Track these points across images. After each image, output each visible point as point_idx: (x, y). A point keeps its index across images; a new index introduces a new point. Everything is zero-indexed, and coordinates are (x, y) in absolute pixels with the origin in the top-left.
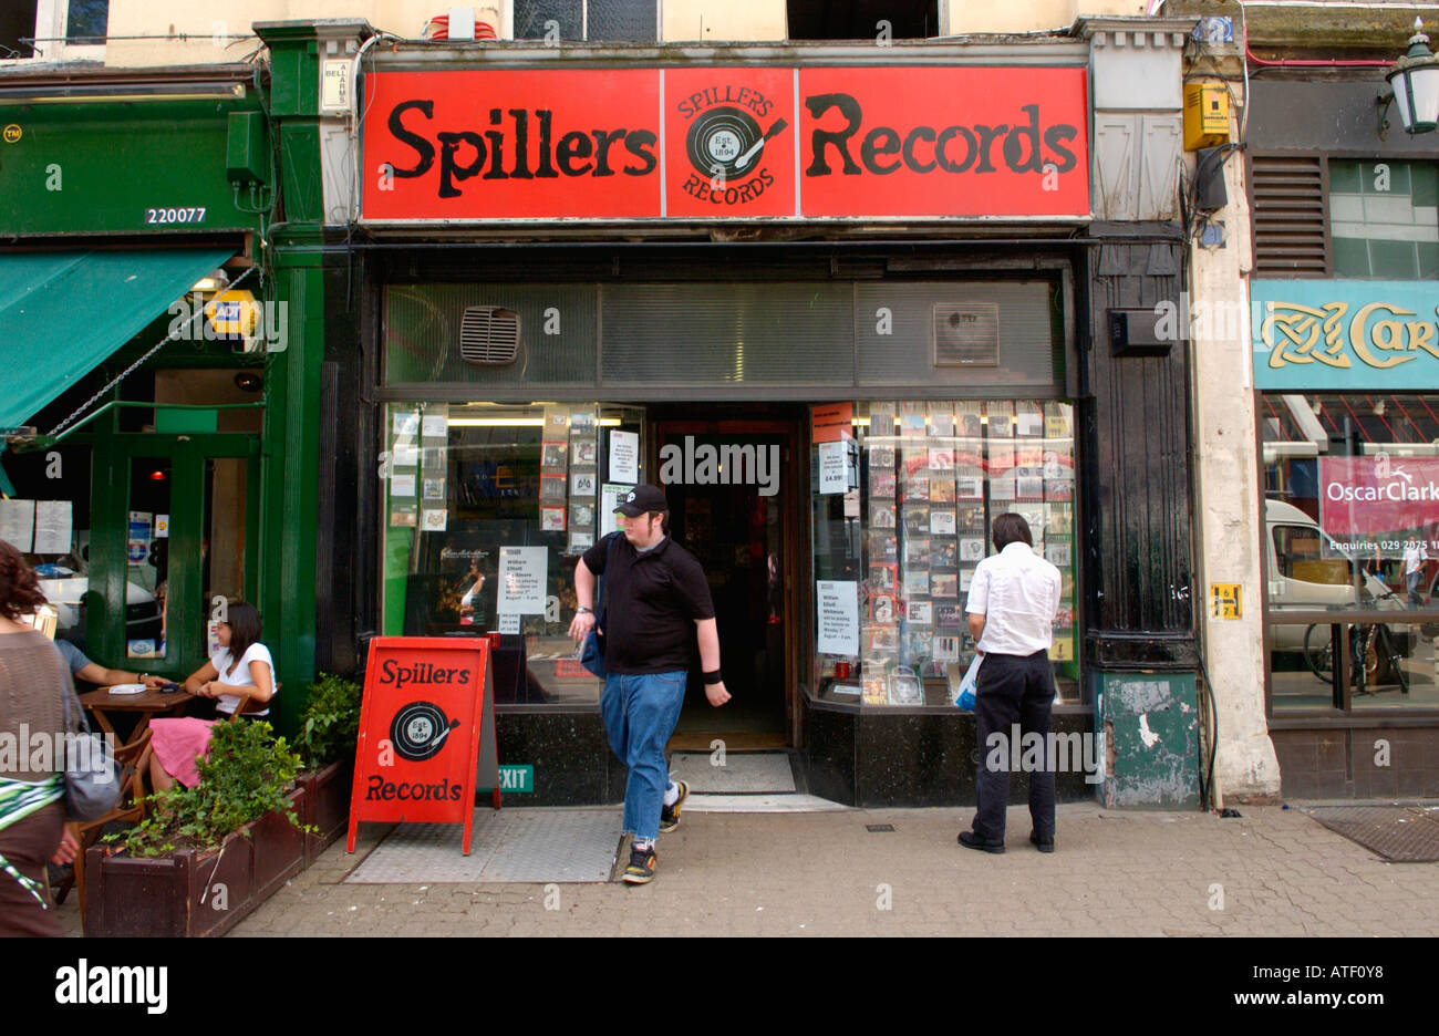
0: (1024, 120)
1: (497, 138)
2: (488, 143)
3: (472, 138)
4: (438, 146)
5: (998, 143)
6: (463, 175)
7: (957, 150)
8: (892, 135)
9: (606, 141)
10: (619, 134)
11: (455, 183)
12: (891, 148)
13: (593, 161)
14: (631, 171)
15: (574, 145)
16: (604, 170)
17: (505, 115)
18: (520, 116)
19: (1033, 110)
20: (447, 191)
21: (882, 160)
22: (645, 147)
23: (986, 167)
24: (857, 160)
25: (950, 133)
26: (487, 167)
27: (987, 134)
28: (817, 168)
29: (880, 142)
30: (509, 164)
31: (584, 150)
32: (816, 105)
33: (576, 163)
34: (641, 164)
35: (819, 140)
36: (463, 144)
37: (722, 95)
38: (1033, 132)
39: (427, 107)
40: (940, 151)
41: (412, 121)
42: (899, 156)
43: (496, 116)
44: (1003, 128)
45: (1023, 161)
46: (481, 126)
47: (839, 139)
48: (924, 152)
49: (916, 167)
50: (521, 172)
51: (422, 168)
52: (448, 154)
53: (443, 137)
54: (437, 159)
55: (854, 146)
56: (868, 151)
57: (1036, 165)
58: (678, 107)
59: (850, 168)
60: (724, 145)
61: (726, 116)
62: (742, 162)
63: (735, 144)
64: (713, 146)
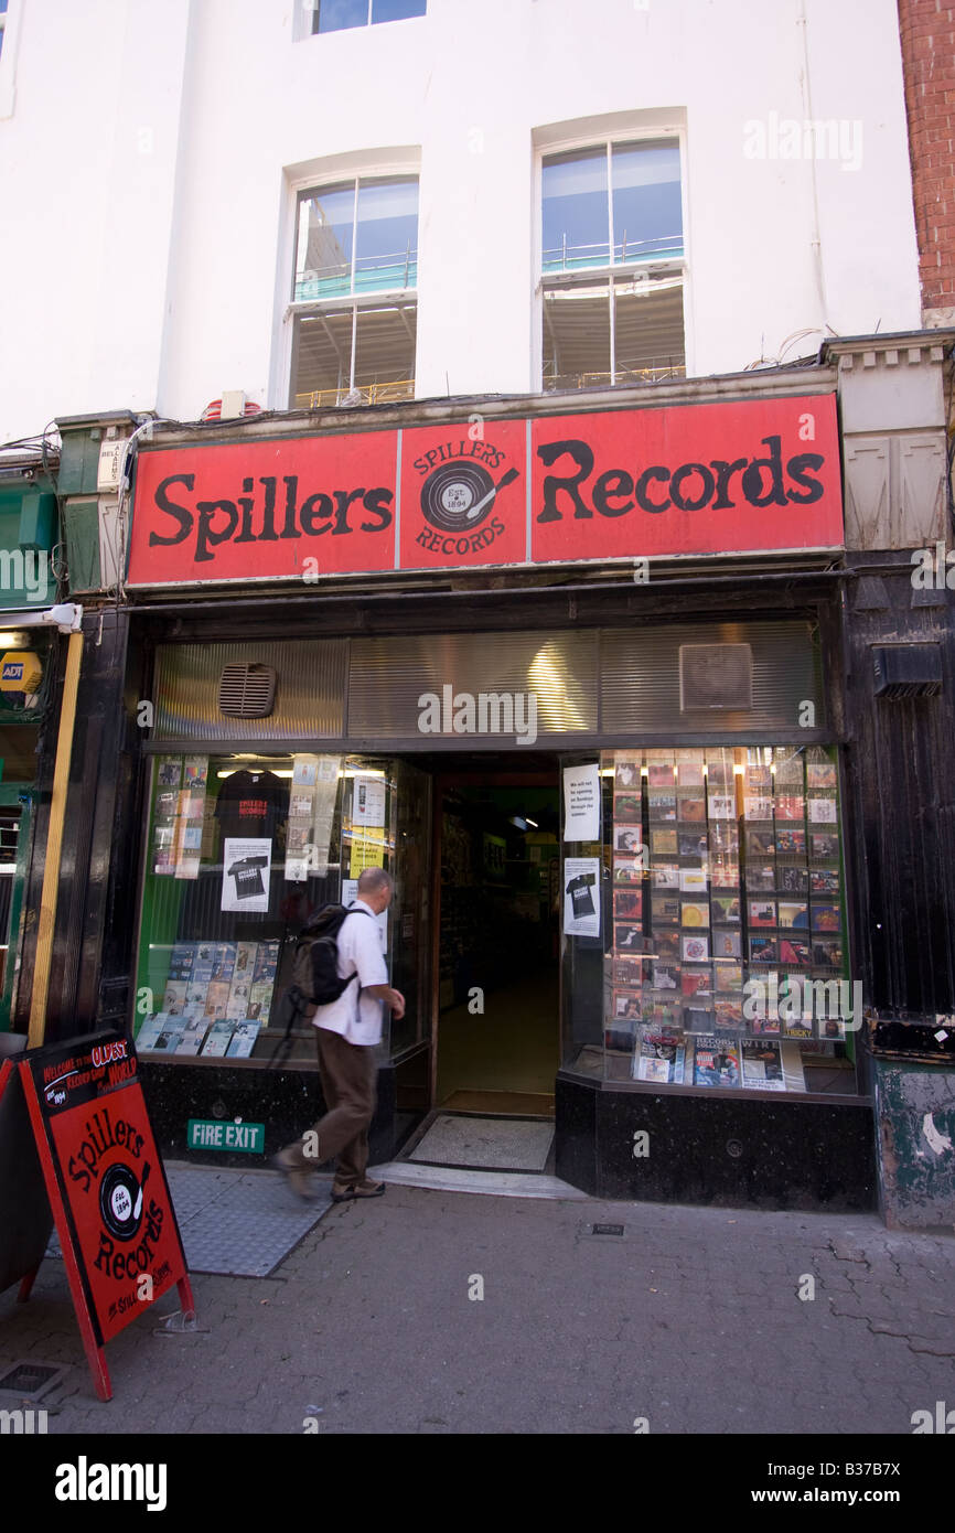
0: (765, 453)
1: (247, 504)
2: (240, 509)
3: (227, 506)
4: (196, 514)
5: (736, 480)
6: (216, 539)
7: (693, 487)
8: (624, 477)
9: (345, 499)
10: (358, 493)
11: (209, 548)
12: (623, 489)
13: (333, 520)
14: (367, 528)
15: (316, 507)
16: (342, 528)
17: (256, 482)
18: (270, 482)
19: (774, 443)
20: (202, 555)
21: (614, 502)
22: (381, 504)
23: (723, 503)
24: (589, 505)
25: (685, 471)
26: (238, 532)
27: (726, 470)
28: (548, 514)
29: (613, 484)
30: (257, 527)
31: (326, 510)
32: (548, 453)
33: (317, 523)
34: (377, 520)
35: (550, 486)
36: (218, 511)
37: (456, 450)
38: (775, 465)
39: (188, 481)
40: (674, 490)
41: (176, 493)
42: (632, 497)
43: (248, 484)
44: (741, 463)
45: (765, 493)
46: (234, 494)
47: (571, 485)
48: (658, 491)
49: (649, 507)
50: (269, 534)
51: (182, 536)
52: (204, 521)
53: (201, 506)
54: (195, 527)
55: (586, 490)
56: (600, 494)
57: (778, 496)
58: (413, 464)
59: (582, 512)
60: (457, 497)
61: (459, 470)
62: (473, 513)
63: (467, 495)
64: (447, 499)
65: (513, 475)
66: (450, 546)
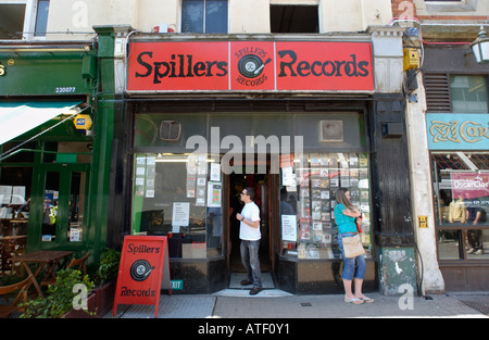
0: (351, 59)
1: (173, 64)
2: (170, 66)
3: (165, 64)
4: (153, 66)
5: (342, 67)
6: (162, 76)
7: (329, 69)
8: (307, 64)
9: (210, 65)
10: (215, 63)
11: (159, 79)
12: (307, 67)
13: (206, 71)
14: (219, 75)
15: (199, 66)
16: (209, 74)
17: (176, 56)
18: (181, 56)
19: (354, 56)
20: (156, 81)
21: (304, 72)
22: (224, 67)
23: (339, 74)
24: (296, 72)
25: (326, 63)
26: (170, 73)
27: (339, 64)
28: (282, 74)
29: (303, 66)
30: (177, 72)
31: (203, 68)
32: (281, 54)
33: (200, 72)
34: (222, 73)
35: (282, 65)
36: (162, 66)
37: (250, 50)
38: (354, 63)
39: (150, 54)
40: (323, 69)
41: (145, 58)
42: (310, 71)
43: (173, 57)
44: (344, 62)
45: (351, 72)
46: (169, 60)
47: (290, 65)
48: (318, 69)
49: (315, 74)
50: (182, 75)
51: (148, 74)
52: (157, 69)
53: (155, 63)
54: (153, 71)
55: (294, 67)
56: (299, 69)
57: (355, 74)
58: (235, 54)
59: (293, 74)
60: (250, 66)
61: (251, 57)
62: (256, 72)
63: (254, 66)
64: (247, 67)
65: (269, 60)
66: (249, 83)
